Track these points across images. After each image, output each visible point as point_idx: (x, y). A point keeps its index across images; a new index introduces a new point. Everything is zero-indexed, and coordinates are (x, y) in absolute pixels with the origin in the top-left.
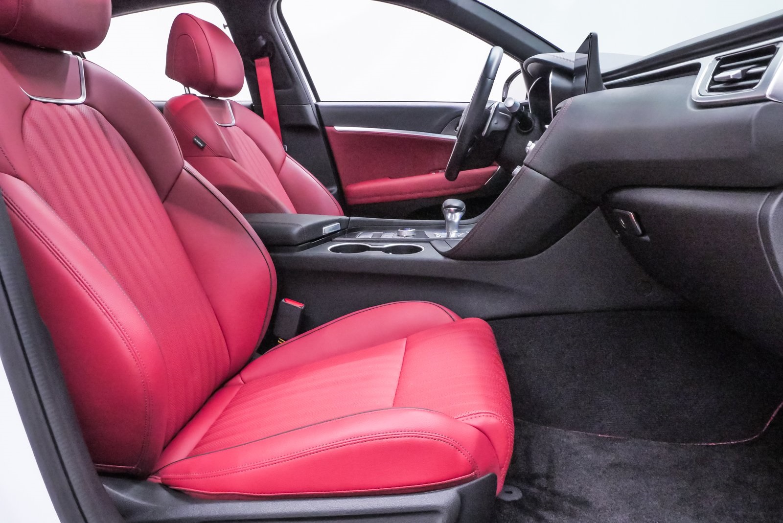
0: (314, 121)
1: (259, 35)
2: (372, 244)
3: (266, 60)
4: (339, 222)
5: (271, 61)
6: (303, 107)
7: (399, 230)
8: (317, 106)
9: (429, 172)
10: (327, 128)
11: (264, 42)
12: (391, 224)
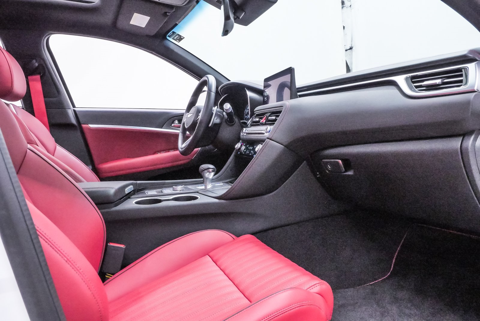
0: (74, 121)
1: (33, 59)
2: (160, 197)
3: (38, 77)
4: (132, 185)
5: (42, 77)
6: (66, 110)
7: (174, 187)
8: (74, 111)
9: (155, 153)
10: (84, 126)
11: (37, 65)
12: (164, 184)
